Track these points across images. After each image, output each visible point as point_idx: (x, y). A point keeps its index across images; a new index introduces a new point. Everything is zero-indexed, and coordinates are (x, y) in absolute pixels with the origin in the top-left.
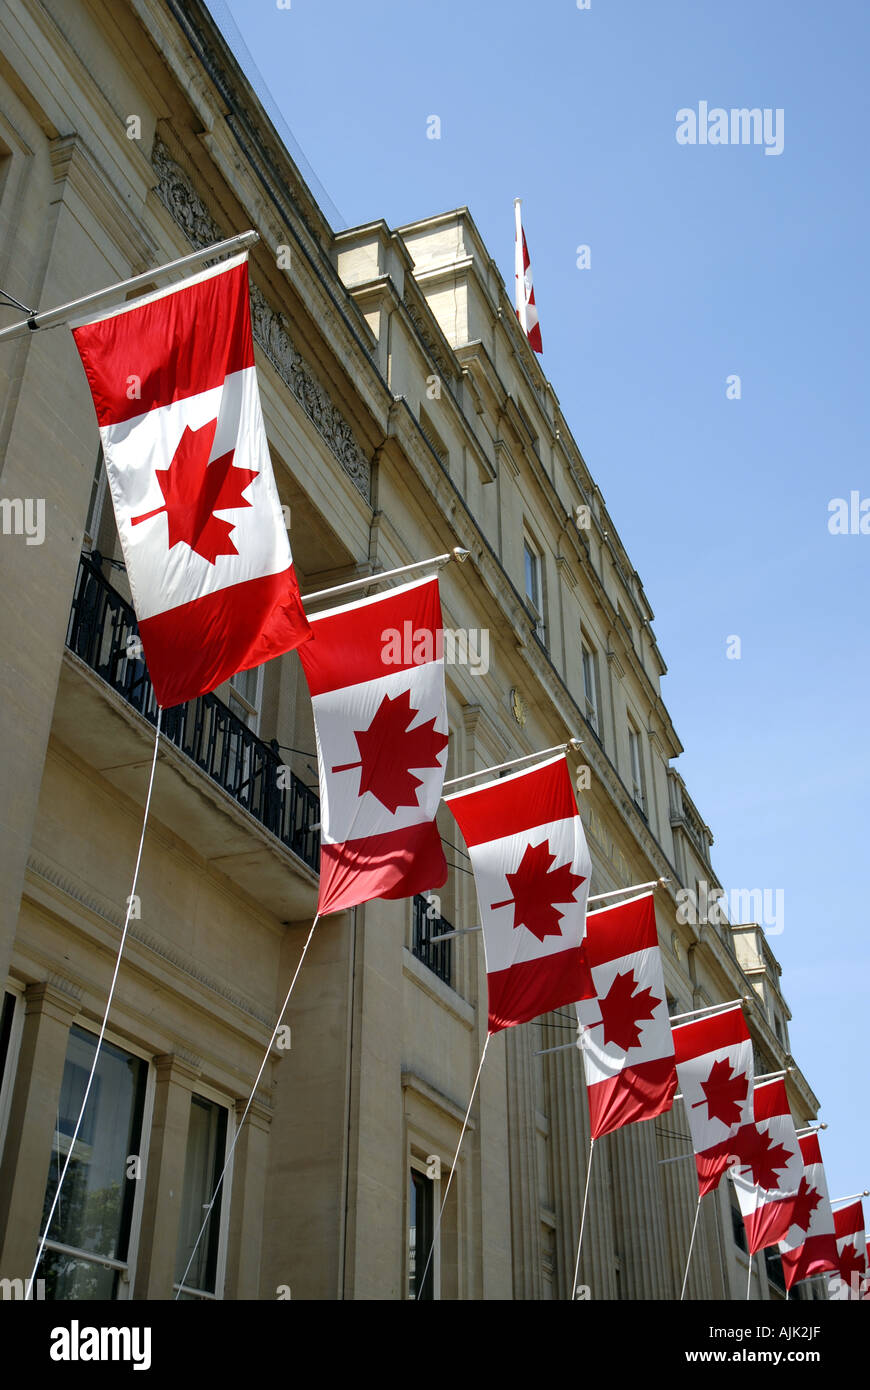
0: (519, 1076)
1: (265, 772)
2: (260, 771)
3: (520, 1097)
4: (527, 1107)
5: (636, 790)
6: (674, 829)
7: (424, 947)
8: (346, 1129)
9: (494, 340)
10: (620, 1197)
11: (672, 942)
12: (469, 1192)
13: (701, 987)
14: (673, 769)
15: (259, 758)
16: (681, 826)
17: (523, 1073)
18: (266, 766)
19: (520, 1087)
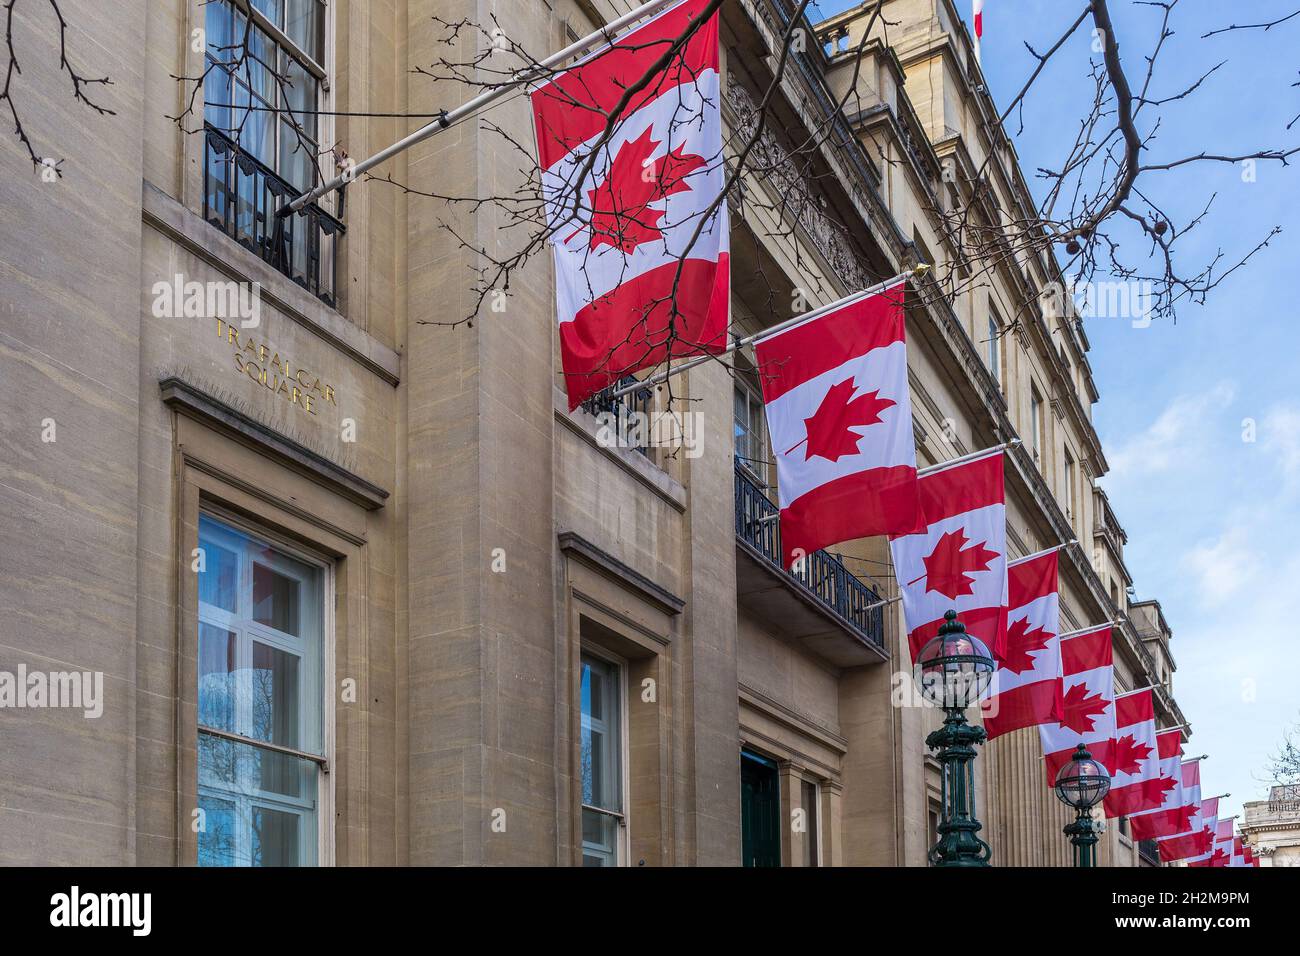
1: (833, 576)
2: (829, 575)
5: (1068, 512)
6: (1096, 539)
9: (965, 118)
14: (1099, 487)
16: (1101, 535)
18: (833, 572)
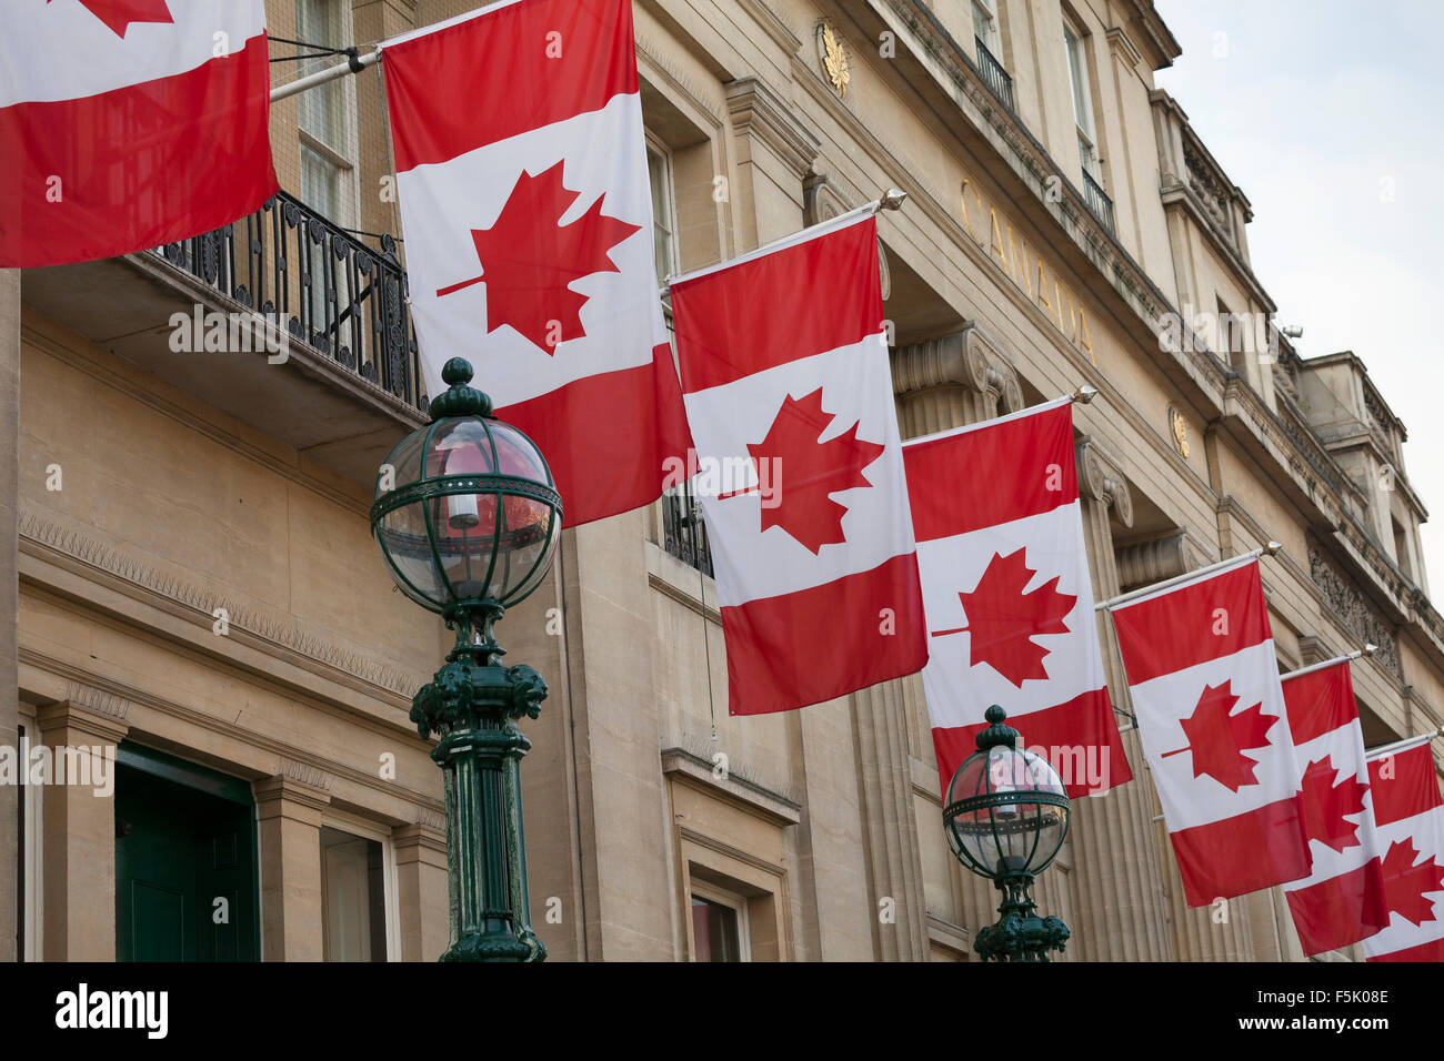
0: (878, 718)
1: (376, 290)
2: (368, 291)
3: (881, 753)
4: (895, 766)
5: (1088, 147)
6: (1167, 207)
7: (684, 530)
8: (574, 855)
10: (1087, 885)
11: (1170, 421)
12: (798, 922)
13: (1230, 498)
14: (1163, 92)
15: (364, 275)
16: (1181, 202)
17: (885, 712)
18: (377, 283)
19: (880, 736)
